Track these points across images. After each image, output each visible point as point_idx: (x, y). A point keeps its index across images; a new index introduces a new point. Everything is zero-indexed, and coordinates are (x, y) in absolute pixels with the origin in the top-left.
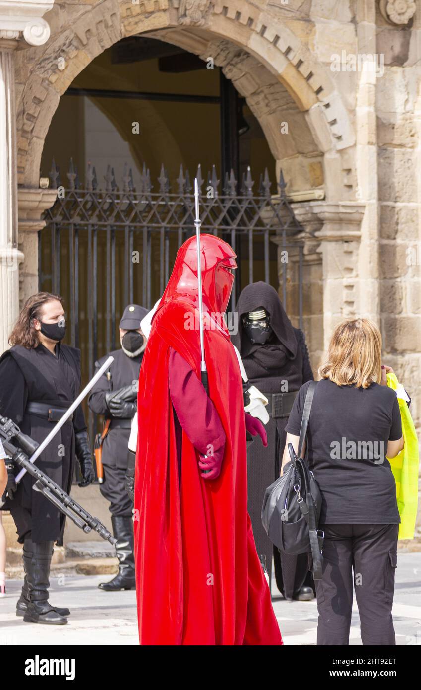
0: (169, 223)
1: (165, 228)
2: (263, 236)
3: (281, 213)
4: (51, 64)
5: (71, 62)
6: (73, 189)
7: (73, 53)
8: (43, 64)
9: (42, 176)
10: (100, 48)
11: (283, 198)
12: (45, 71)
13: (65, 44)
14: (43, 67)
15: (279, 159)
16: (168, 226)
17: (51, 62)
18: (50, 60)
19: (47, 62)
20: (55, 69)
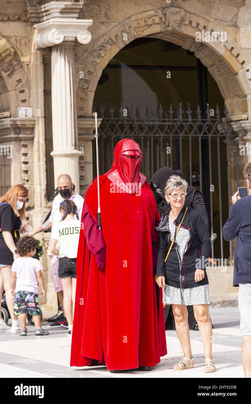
0: (164, 134)
1: (163, 137)
2: (216, 139)
3: (226, 127)
4: (97, 53)
5: (108, 52)
6: (112, 118)
7: (109, 47)
8: (92, 54)
9: (93, 111)
10: (123, 44)
11: (226, 119)
12: (94, 57)
13: (104, 43)
14: (93, 55)
15: (226, 99)
16: (165, 135)
17: (97, 52)
18: (96, 51)
19: (94, 52)
20: (99, 56)
